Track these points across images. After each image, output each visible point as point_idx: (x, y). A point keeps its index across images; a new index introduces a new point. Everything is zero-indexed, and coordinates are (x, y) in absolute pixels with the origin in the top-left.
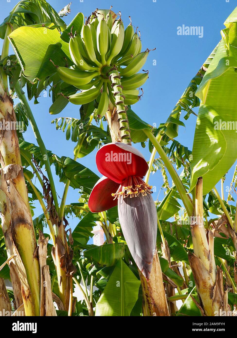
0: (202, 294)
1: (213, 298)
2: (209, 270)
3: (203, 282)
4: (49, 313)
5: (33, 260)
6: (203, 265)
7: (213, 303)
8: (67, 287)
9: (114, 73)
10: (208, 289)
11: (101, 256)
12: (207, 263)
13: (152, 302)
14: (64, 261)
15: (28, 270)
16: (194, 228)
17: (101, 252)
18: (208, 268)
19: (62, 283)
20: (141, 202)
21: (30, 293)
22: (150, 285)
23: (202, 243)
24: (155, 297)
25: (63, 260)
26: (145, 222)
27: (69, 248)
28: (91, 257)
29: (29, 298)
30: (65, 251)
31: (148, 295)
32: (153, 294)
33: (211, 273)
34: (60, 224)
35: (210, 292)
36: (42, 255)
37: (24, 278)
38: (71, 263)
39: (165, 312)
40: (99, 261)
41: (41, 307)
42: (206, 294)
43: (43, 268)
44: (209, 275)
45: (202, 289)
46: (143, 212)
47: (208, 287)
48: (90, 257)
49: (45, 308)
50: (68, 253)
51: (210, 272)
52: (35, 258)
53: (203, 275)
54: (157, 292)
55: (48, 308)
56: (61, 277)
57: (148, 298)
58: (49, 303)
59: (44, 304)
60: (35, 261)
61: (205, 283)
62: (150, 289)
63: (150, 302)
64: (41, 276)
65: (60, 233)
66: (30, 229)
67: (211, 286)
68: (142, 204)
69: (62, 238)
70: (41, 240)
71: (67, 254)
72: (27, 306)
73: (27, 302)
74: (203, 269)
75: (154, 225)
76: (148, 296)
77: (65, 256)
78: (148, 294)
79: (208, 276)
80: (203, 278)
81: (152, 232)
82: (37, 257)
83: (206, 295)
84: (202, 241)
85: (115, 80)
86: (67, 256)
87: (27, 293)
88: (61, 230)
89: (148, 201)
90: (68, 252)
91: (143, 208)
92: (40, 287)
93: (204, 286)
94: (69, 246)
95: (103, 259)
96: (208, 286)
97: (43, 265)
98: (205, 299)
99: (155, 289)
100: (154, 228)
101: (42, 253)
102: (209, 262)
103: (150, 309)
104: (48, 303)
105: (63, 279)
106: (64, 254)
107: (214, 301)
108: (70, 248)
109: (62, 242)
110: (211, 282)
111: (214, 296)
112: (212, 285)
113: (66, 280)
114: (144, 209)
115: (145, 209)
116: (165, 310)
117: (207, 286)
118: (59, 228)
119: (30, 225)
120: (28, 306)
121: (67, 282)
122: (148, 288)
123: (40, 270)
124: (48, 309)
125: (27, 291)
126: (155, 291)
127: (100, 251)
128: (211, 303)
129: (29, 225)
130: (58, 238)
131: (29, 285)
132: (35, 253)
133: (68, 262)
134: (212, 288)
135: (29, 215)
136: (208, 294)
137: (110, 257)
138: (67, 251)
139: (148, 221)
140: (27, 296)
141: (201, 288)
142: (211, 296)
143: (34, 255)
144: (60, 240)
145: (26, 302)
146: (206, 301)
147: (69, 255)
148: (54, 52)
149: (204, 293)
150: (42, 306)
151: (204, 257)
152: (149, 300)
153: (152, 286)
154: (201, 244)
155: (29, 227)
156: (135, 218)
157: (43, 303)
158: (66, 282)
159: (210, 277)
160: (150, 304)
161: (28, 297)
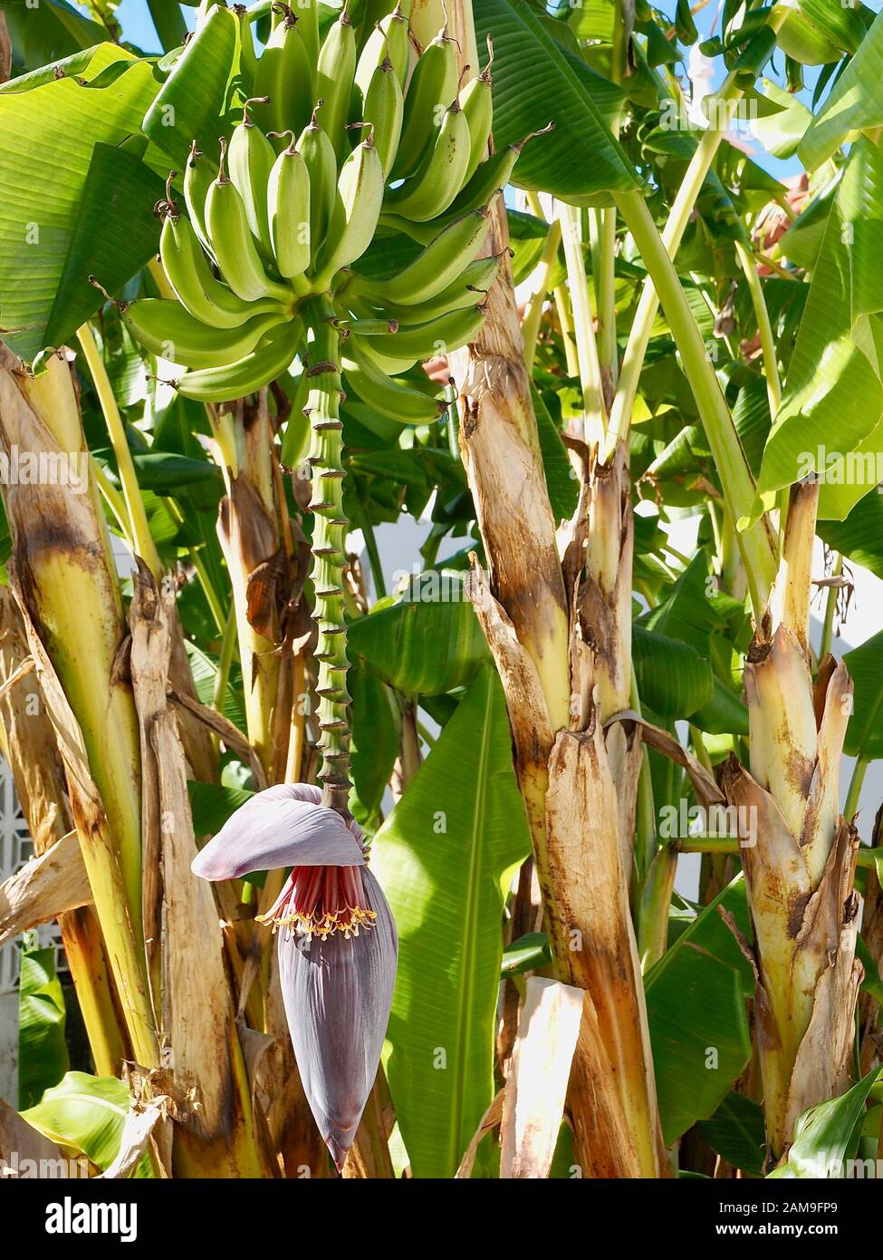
0: (761, 914)
1: (800, 936)
2: (798, 835)
3: (767, 875)
4: (176, 890)
5: (111, 695)
6: (777, 815)
7: (795, 954)
8: (281, 697)
9: (322, 390)
10: (785, 903)
11: (405, 655)
12: (793, 810)
13: (563, 918)
14: (265, 594)
15: (90, 731)
16: (757, 672)
17: (407, 637)
18: (797, 827)
19: (260, 678)
20: (339, 954)
21: (101, 813)
22: (557, 860)
23: (786, 734)
24: (578, 902)
25: (261, 585)
26: (344, 1018)
27: (291, 526)
28: (362, 658)
29: (98, 830)
30: (274, 542)
31: (551, 892)
32: (568, 892)
33: (804, 847)
34: (251, 415)
35: (789, 913)
36: (147, 673)
37: (78, 763)
38: (298, 599)
39: (614, 952)
40: (395, 673)
41: (144, 868)
42: (773, 919)
43: (150, 728)
44: (798, 851)
45: (763, 898)
46: (342, 987)
47: (785, 897)
48: (358, 657)
49: (163, 873)
50: (290, 551)
51: (806, 839)
52: (115, 687)
53: (770, 849)
54: (585, 885)
55: (171, 875)
56: (255, 656)
57: (552, 903)
58: (178, 852)
59: (159, 858)
60: (119, 694)
61: (774, 880)
62: (557, 873)
63: (555, 914)
64: (144, 755)
65: (252, 456)
66: (92, 570)
67: (798, 892)
68: (343, 960)
69: (261, 481)
70: (142, 604)
71: (285, 553)
72: (94, 856)
73: (93, 843)
74: (775, 830)
75: (372, 1022)
76: (549, 895)
77: (270, 570)
78: (551, 889)
79: (792, 856)
80: (771, 859)
81: (362, 1041)
82: (126, 680)
83: (775, 922)
84: (786, 724)
85: (321, 438)
86: (285, 566)
87: (90, 812)
88: (255, 444)
89: (364, 950)
90: (288, 543)
91: (342, 972)
92: (140, 794)
93: (770, 889)
94: (292, 516)
95: (415, 665)
96: (785, 892)
97: (152, 710)
98: (768, 935)
99: (577, 874)
100: (372, 1030)
101: (147, 663)
102: (805, 805)
103: (556, 939)
104: (174, 854)
105: (265, 663)
106: (270, 552)
107: (802, 945)
108: (296, 528)
109: (262, 500)
110: (802, 879)
111: (803, 930)
112: (804, 889)
113: (278, 668)
114: (347, 978)
115: (350, 978)
116: (612, 946)
117: (782, 892)
118: (246, 437)
119: (94, 552)
120: (97, 855)
121: (282, 675)
122: (552, 868)
123: (142, 732)
124: (174, 875)
125: (90, 806)
126: (577, 882)
127: (403, 628)
128: (790, 952)
129: (90, 555)
130: (243, 482)
131: (97, 785)
132: (118, 667)
133: (283, 596)
134: (800, 899)
135: (89, 509)
136: (782, 920)
137: (445, 653)
138: (282, 539)
139: (354, 1012)
140: (92, 822)
141: (760, 894)
142: (794, 928)
143: (115, 674)
144: (249, 492)
145: (90, 844)
146: (772, 942)
147: (293, 558)
148: (115, 197)
149: (767, 914)
150: (151, 864)
151: (787, 785)
152: (555, 910)
153: (565, 865)
154: (781, 737)
155: (89, 562)
156: (315, 1001)
157: (155, 853)
158: (278, 676)
159: (801, 862)
160: (557, 924)
161: (95, 828)
